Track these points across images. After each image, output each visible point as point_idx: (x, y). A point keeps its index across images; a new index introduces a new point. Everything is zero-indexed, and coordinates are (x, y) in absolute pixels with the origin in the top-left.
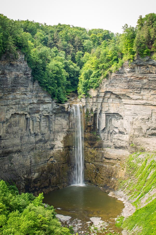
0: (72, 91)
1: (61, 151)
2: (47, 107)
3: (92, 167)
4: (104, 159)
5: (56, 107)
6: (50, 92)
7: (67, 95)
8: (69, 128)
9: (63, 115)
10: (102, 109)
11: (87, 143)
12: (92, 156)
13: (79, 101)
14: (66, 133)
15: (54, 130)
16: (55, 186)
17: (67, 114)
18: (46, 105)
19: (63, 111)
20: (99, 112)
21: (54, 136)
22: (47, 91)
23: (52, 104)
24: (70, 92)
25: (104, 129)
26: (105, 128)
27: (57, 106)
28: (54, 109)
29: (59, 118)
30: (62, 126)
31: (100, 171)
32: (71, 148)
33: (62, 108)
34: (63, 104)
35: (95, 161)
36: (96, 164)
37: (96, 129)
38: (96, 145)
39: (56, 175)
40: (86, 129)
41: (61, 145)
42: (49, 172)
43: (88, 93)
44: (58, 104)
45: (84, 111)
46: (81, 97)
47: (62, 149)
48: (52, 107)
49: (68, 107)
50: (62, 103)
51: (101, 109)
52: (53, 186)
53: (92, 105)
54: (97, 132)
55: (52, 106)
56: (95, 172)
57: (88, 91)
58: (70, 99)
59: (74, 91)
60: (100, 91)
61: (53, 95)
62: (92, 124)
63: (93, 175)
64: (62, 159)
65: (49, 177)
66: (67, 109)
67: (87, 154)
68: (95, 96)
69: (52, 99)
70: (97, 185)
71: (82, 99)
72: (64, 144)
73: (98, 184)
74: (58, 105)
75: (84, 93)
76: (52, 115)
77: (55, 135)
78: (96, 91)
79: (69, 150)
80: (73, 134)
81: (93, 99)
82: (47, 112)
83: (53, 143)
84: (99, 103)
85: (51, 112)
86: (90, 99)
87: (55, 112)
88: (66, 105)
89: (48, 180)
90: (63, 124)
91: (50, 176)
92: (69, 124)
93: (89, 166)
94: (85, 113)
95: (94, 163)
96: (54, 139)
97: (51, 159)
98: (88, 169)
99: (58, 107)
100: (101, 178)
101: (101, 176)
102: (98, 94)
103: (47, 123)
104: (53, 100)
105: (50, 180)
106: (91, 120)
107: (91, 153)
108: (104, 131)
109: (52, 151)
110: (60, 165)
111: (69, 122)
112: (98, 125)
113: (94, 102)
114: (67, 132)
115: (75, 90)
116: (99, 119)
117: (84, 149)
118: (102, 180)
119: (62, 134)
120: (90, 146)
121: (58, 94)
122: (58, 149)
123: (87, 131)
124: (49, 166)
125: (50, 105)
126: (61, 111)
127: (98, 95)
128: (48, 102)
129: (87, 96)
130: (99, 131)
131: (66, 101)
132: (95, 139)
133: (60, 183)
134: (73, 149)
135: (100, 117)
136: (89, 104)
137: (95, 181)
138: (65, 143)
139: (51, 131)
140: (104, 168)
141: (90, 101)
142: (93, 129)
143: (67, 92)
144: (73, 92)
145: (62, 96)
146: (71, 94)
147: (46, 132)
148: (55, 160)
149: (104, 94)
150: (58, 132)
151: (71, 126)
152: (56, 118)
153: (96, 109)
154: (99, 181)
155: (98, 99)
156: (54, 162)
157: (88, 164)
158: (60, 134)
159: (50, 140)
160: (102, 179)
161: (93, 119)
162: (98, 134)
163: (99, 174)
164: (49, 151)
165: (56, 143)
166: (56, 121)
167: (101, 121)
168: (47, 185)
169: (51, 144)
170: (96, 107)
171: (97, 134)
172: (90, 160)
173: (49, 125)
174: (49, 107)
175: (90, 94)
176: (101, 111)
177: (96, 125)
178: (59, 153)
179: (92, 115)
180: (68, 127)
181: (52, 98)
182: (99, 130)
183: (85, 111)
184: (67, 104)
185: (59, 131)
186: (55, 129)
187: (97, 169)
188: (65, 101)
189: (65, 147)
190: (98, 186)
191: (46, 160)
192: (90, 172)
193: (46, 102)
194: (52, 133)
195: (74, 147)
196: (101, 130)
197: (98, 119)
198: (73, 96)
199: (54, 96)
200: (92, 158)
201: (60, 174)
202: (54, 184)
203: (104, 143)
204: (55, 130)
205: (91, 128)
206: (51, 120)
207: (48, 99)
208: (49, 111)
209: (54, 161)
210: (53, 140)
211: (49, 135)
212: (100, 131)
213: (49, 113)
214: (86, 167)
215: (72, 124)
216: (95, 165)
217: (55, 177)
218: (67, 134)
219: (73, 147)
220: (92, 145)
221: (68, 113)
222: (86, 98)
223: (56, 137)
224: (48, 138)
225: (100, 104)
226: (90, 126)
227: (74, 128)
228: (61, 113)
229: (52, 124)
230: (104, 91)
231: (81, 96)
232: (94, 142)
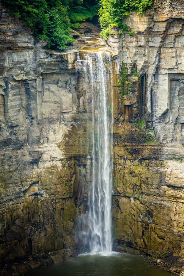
0: (84, 18)
1: (59, 169)
2: (22, 59)
3: (135, 208)
4: (166, 187)
5: (46, 60)
6: (30, 20)
7: (72, 28)
8: (78, 112)
9: (62, 79)
10: (159, 62)
11: (123, 149)
12: (135, 180)
13: (102, 44)
14: (71, 123)
15: (39, 117)
16: (44, 257)
17: (73, 78)
18: (21, 54)
19: (62, 69)
20: (151, 70)
21: (41, 131)
22: (22, 19)
23: (35, 52)
24: (81, 22)
25: (165, 114)
26: (167, 110)
27: (47, 57)
28: (40, 65)
29: (53, 87)
30: (61, 108)
31: (155, 218)
32: (83, 161)
33: (59, 61)
34: (63, 51)
35: (142, 193)
36: (145, 200)
37: (145, 113)
38: (146, 153)
39: (45, 229)
40: (121, 114)
41: (59, 154)
42: (29, 220)
43: (124, 23)
44: (50, 52)
45: (114, 69)
46: (108, 35)
47: (59, 164)
48: (36, 60)
49: (76, 59)
50: (61, 48)
51: (157, 63)
52: (38, 257)
53: (135, 55)
54: (148, 122)
55: (36, 55)
56: (143, 222)
57: (126, 17)
58: (80, 39)
59: (89, 18)
60: (155, 18)
61: (37, 28)
62: (134, 101)
63: (138, 228)
64: (60, 188)
65: (28, 232)
66: (74, 63)
67: (124, 176)
68: (142, 30)
69: (35, 39)
70: (147, 254)
71: (111, 39)
72: (66, 150)
73: (150, 252)
74: (51, 55)
75: (115, 24)
76: (35, 80)
77: (43, 130)
78: (146, 19)
79: (79, 166)
80: (88, 125)
81: (137, 38)
82: (22, 72)
83: (37, 148)
84: (152, 49)
85: (32, 72)
86: (130, 39)
87: (42, 71)
88: (70, 55)
89: (25, 242)
90: (63, 100)
91: (31, 230)
92: (79, 102)
93: (129, 205)
94: (118, 73)
95: (140, 199)
96: (40, 139)
97: (32, 187)
98: (124, 213)
99: (50, 59)
100: (159, 237)
101: (158, 231)
102: (151, 26)
103: (22, 100)
104: (38, 42)
105: (30, 241)
106: (133, 91)
107: (131, 173)
108: (165, 118)
109: (36, 167)
110: (56, 203)
111: (78, 97)
112: (149, 105)
113: (141, 47)
114: (73, 122)
115: (91, 17)
116: (152, 89)
117: (115, 164)
118: (161, 241)
119: (61, 126)
120: (129, 156)
121: (49, 25)
122: (51, 162)
123: (122, 118)
124: (27, 207)
125: (31, 53)
126: (56, 69)
127: (150, 28)
128: (25, 45)
129: (123, 31)
130: (152, 119)
131: (70, 44)
132: (142, 137)
133: (56, 248)
134: (88, 162)
135: (154, 84)
136: (126, 50)
137: (143, 244)
138: (68, 147)
139: (33, 118)
140: (165, 211)
141: (131, 45)
142: (137, 114)
143: (72, 22)
144: (88, 20)
145: (60, 32)
146: (82, 26)
147: (21, 120)
148: (43, 192)
149: (164, 25)
150: (51, 121)
151: (82, 107)
152: (46, 87)
153: (146, 62)
154: (154, 243)
155: (150, 39)
156: (41, 195)
157: (123, 200)
158: (56, 126)
159: (30, 142)
160: (161, 238)
161: (137, 88)
162: (150, 126)
163: (153, 225)
164: (27, 167)
165: (45, 149)
166: (46, 93)
167: (158, 95)
168: (23, 253)
169: (34, 150)
170: (144, 58)
171: (147, 125)
172: (129, 190)
173: (29, 105)
174: (28, 58)
175: (129, 25)
176: (158, 68)
177: (145, 105)
178: (54, 172)
179: (136, 78)
180: (75, 109)
181: (34, 36)
182: (152, 117)
183: (118, 68)
184: (73, 51)
185: (52, 118)
186: (42, 114)
187: (148, 212)
188: (66, 45)
189: (68, 159)
190: (150, 255)
191: (21, 192)
192: (131, 219)
193: (19, 47)
194: (35, 123)
195: (91, 159)
196: (158, 116)
197: (149, 89)
198: (88, 31)
199: (40, 31)
200: (135, 185)
201: (55, 225)
202: (39, 251)
203: (166, 148)
204: (44, 116)
205: (132, 111)
206: (32, 91)
207: (24, 40)
208: (28, 69)
209: (41, 193)
210: (39, 142)
211: (28, 129)
212: (155, 118)
213: (27, 74)
214: (121, 208)
215: (84, 102)
216: (142, 203)
217: (43, 234)
218: (72, 125)
219: (89, 157)
220: (134, 152)
221: (74, 74)
222: (120, 35)
223: (45, 134)
224: (26, 136)
225: (155, 52)
226: (130, 107)
227: (90, 112)
228: (57, 74)
229: (36, 101)
230: (166, 17)
231: (108, 30)
232: (141, 147)
